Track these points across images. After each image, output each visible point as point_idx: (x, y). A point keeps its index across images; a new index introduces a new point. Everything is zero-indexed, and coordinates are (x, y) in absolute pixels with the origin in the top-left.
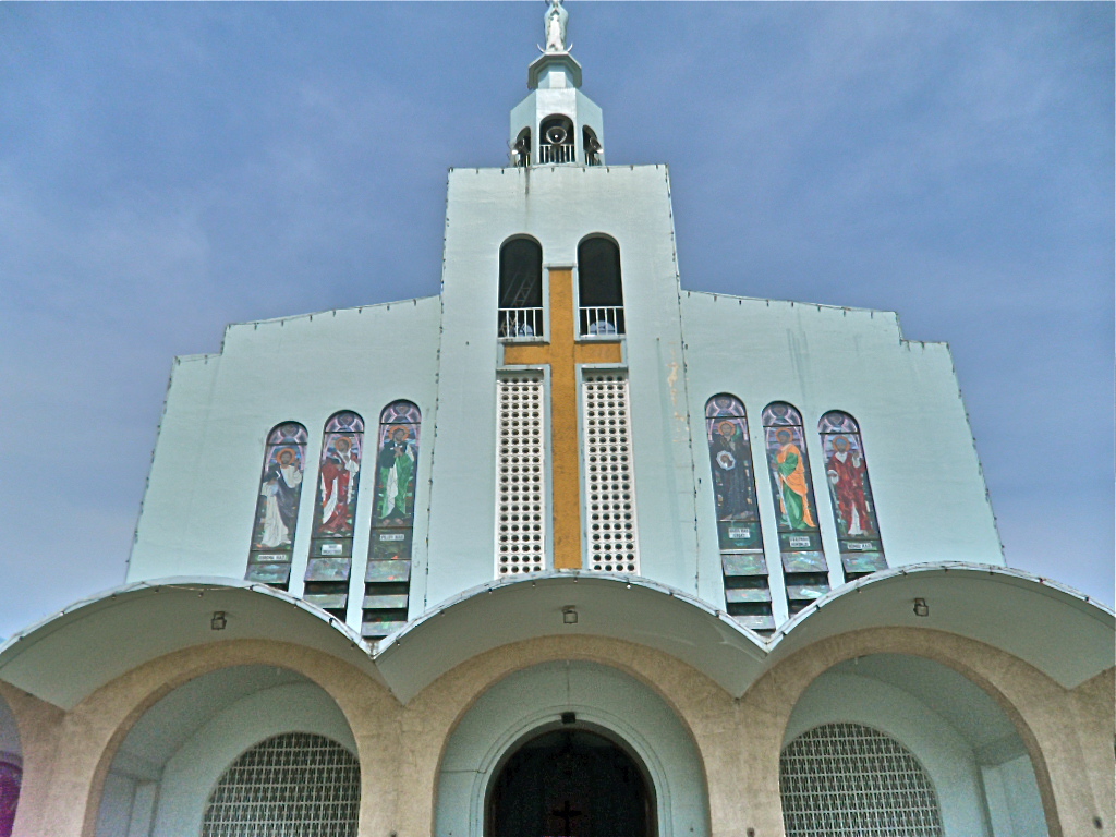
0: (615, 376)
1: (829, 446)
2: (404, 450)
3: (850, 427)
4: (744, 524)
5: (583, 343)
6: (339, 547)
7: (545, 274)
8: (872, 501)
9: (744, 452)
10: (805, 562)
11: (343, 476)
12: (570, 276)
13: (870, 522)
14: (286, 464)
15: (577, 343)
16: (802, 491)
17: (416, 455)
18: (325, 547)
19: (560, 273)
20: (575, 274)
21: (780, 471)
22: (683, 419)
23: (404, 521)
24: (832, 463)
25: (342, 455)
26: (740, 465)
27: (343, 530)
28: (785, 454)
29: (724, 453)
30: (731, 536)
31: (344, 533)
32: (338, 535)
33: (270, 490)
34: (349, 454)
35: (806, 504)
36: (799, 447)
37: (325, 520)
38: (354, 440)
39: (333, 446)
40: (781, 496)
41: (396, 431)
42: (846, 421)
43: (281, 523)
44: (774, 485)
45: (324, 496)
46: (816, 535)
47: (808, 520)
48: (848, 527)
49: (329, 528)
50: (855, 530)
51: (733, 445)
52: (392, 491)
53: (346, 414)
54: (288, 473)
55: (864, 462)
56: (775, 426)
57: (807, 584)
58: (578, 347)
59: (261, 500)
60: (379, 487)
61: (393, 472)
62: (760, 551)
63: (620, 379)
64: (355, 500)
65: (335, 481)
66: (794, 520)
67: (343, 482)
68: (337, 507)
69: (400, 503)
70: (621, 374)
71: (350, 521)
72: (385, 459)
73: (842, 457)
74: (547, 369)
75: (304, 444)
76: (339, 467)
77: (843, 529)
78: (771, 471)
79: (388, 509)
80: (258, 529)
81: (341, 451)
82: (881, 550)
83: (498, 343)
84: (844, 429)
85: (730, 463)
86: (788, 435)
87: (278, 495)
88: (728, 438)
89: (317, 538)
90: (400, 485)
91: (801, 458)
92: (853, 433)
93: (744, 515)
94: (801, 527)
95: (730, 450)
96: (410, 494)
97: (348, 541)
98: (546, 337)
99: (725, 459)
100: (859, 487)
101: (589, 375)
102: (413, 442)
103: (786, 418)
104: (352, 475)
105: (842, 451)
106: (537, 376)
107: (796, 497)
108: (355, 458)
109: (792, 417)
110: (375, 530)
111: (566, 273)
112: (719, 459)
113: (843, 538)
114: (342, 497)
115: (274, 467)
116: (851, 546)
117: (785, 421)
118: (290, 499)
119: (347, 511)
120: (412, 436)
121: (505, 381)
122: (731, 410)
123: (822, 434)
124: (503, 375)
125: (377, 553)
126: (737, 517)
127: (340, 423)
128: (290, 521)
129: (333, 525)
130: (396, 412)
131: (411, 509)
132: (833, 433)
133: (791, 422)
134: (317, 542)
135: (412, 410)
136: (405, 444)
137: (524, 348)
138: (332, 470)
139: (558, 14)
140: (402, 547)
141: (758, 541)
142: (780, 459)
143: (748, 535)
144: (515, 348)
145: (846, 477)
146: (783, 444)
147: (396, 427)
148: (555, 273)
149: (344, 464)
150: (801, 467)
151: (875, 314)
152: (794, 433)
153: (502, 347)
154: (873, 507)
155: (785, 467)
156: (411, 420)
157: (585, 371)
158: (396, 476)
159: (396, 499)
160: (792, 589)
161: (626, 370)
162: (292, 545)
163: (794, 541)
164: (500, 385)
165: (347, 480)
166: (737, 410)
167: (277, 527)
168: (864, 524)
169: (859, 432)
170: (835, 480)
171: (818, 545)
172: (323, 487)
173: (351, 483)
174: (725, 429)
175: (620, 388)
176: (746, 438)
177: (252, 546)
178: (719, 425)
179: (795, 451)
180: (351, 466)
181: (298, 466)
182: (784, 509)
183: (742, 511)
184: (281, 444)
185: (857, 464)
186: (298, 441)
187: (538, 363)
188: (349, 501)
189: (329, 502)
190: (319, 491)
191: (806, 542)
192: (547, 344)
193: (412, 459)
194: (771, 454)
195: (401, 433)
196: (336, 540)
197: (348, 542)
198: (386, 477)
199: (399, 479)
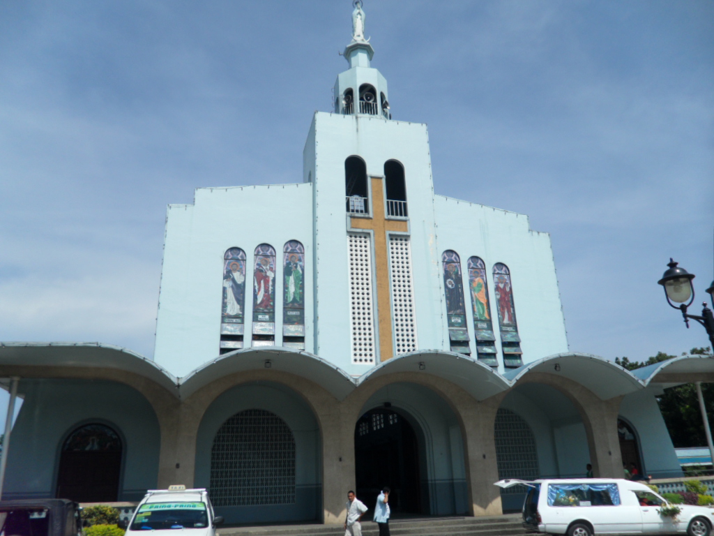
0: (404, 239)
1: (496, 280)
2: (296, 267)
3: (505, 271)
4: (458, 315)
5: (389, 220)
6: (267, 317)
7: (369, 180)
8: (513, 307)
9: (459, 280)
10: (485, 335)
11: (266, 279)
12: (381, 182)
13: (513, 318)
14: (235, 270)
15: (386, 220)
16: (484, 301)
17: (303, 270)
18: (260, 317)
19: (376, 180)
20: (384, 181)
21: (474, 291)
22: (436, 264)
23: (299, 305)
24: (497, 288)
25: (264, 267)
26: (457, 287)
27: (268, 308)
28: (476, 282)
29: (449, 280)
30: (453, 321)
31: (269, 310)
32: (266, 311)
33: (228, 284)
34: (268, 267)
35: (485, 307)
36: (483, 279)
37: (259, 301)
38: (270, 260)
39: (259, 262)
40: (475, 303)
41: (292, 257)
42: (504, 268)
43: (235, 303)
44: (472, 298)
45: (257, 289)
46: (489, 322)
47: (486, 316)
48: (503, 319)
49: (261, 307)
50: (506, 321)
51: (454, 276)
52: (292, 289)
53: (265, 246)
54: (236, 275)
55: (511, 289)
56: (473, 268)
57: (486, 346)
58: (386, 222)
59: (224, 289)
60: (286, 287)
61: (291, 279)
62: (465, 329)
63: (406, 240)
64: (274, 292)
65: (262, 282)
66: (480, 315)
67: (266, 282)
68: (264, 296)
69: (296, 296)
70: (406, 238)
71: (272, 303)
72: (288, 271)
73: (501, 286)
74: (372, 232)
75: (244, 260)
76: (264, 274)
77: (501, 320)
78: (471, 290)
79: (290, 299)
80: (224, 305)
81: (264, 265)
82: (516, 331)
83: (347, 216)
84: (503, 272)
85: (452, 286)
86: (478, 273)
87: (232, 287)
88: (452, 273)
89: (256, 311)
90: (296, 286)
91: (484, 285)
92: (507, 274)
93: (458, 311)
94: (483, 318)
95: (452, 279)
96: (301, 291)
97: (273, 314)
98: (371, 215)
99: (450, 282)
100: (508, 301)
101: (392, 237)
102: (301, 263)
103: (478, 264)
104: (271, 279)
105: (502, 283)
106: (367, 235)
107: (481, 304)
108: (271, 269)
109: (481, 265)
110: (285, 309)
111: (379, 180)
112: (447, 283)
113: (501, 325)
114: (266, 291)
115: (229, 272)
116: (504, 328)
117: (477, 266)
118: (239, 290)
119: (270, 298)
120: (300, 260)
121: (351, 236)
122: (453, 258)
123: (494, 274)
124: (351, 234)
125: (288, 320)
126: (455, 312)
127: (262, 251)
128: (241, 301)
129: (263, 305)
130: (291, 246)
131: (302, 298)
132: (498, 274)
133: (480, 267)
134: (256, 314)
135: (299, 246)
136: (297, 264)
137: (360, 220)
138: (260, 275)
139: (361, 15)
140: (299, 318)
141: (464, 324)
142: (474, 285)
143: (460, 321)
144: (356, 219)
145: (503, 295)
146: (476, 277)
147: (291, 255)
148: (374, 180)
149: (266, 272)
150: (484, 289)
151: (519, 215)
152: (481, 272)
153: (349, 218)
154: (514, 311)
155: (477, 288)
156: (299, 252)
157: (390, 235)
158: (293, 281)
159: (294, 293)
160: (479, 348)
161: (409, 236)
162: (243, 314)
163: (480, 325)
164: (348, 239)
165: (268, 281)
166: (456, 259)
167: (233, 304)
168: (510, 319)
169: (509, 274)
170: (498, 297)
171: (490, 328)
172: (256, 284)
173: (271, 283)
174: (451, 267)
175: (406, 245)
176: (459, 273)
177: (223, 314)
178: (448, 266)
179: (481, 281)
180: (270, 274)
181: (242, 272)
182: (476, 310)
183: (458, 309)
184: (231, 259)
185: (508, 290)
186: (240, 258)
187: (367, 229)
188: (270, 292)
189: (260, 293)
190: (254, 287)
191: (485, 325)
192: (371, 218)
193: (301, 272)
194: (471, 281)
195: (294, 258)
196: (265, 313)
197: (271, 314)
198: (288, 281)
199: (295, 282)
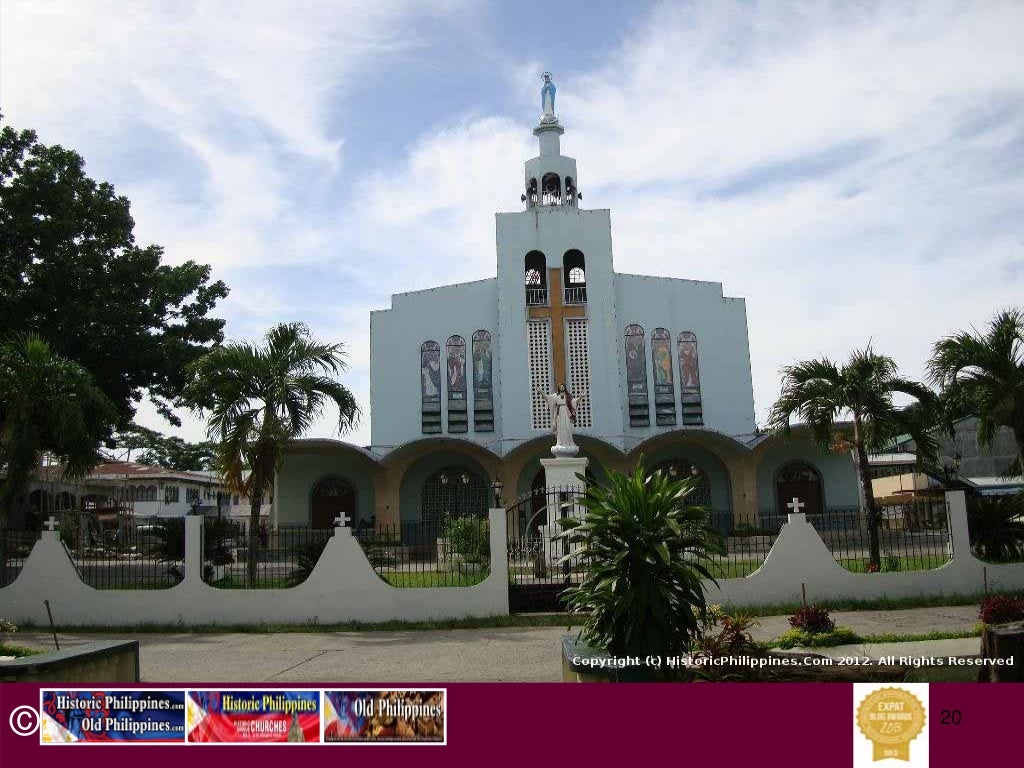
0: (582, 322)
1: (681, 347)
2: (484, 353)
4: (639, 382)
5: (566, 307)
7: (547, 272)
8: (698, 371)
9: (642, 351)
10: (665, 398)
11: (458, 365)
12: (560, 272)
13: (697, 380)
14: (431, 360)
16: (667, 368)
17: (490, 355)
18: (454, 396)
19: (555, 271)
20: (563, 272)
21: (658, 359)
23: (488, 384)
24: (682, 356)
25: (456, 355)
26: (639, 357)
27: (461, 388)
28: (660, 352)
29: (632, 351)
30: (634, 387)
31: (461, 390)
32: (459, 390)
33: (426, 372)
34: (459, 355)
35: (668, 374)
36: (667, 348)
37: (453, 384)
38: (461, 348)
39: (451, 352)
40: (657, 370)
41: (480, 344)
42: (691, 336)
43: (433, 386)
44: (654, 365)
45: (451, 373)
47: (669, 380)
48: (686, 382)
49: (455, 387)
50: (689, 384)
51: (637, 348)
52: (481, 371)
53: (456, 337)
54: (433, 364)
55: (697, 355)
57: (666, 407)
58: (565, 309)
59: (423, 376)
60: (475, 369)
61: (481, 364)
62: (645, 394)
64: (465, 373)
65: (455, 367)
66: (662, 380)
67: (459, 367)
68: (457, 378)
69: (485, 377)
70: (586, 321)
71: (464, 384)
72: (476, 358)
73: (687, 353)
74: (550, 320)
75: (438, 351)
76: (456, 361)
77: (684, 384)
78: (654, 359)
79: (480, 378)
80: (424, 389)
81: (456, 353)
85: (635, 356)
86: (663, 343)
87: (430, 374)
88: (635, 345)
89: (450, 392)
90: (485, 369)
91: (668, 354)
93: (640, 379)
94: (665, 384)
95: (635, 350)
96: (490, 373)
97: (465, 393)
98: (549, 304)
99: (632, 354)
100: (693, 366)
102: (488, 349)
103: (663, 335)
104: (462, 364)
105: (687, 350)
106: (546, 322)
107: (665, 372)
108: (462, 356)
109: (666, 335)
112: (630, 354)
114: (459, 374)
115: (426, 362)
118: (435, 375)
119: (462, 379)
120: (488, 347)
122: (637, 332)
124: (530, 323)
125: (478, 397)
126: (636, 379)
127: (454, 341)
128: (438, 386)
129: (457, 386)
130: (479, 335)
131: (491, 380)
135: (486, 334)
136: (485, 350)
137: (539, 310)
138: (453, 362)
140: (488, 395)
141: (645, 389)
142: (658, 354)
143: (641, 387)
144: (535, 310)
145: (688, 362)
146: (660, 347)
147: (480, 342)
148: (552, 271)
149: (457, 359)
150: (667, 357)
152: (666, 342)
153: (528, 309)
154: (698, 374)
155: (660, 357)
157: (568, 320)
159: (483, 375)
160: (659, 410)
161: (588, 319)
163: (662, 389)
164: (528, 327)
166: (640, 332)
167: (431, 387)
168: (693, 381)
170: (683, 364)
171: (671, 391)
172: (450, 370)
173: (462, 367)
174: (634, 340)
175: (585, 327)
176: (643, 345)
178: (631, 339)
179: (665, 350)
180: (462, 361)
181: (437, 361)
182: (658, 376)
183: (639, 377)
184: (427, 351)
185: (694, 355)
186: (435, 350)
188: (462, 376)
189: (453, 376)
190: (448, 371)
192: (549, 308)
193: (489, 357)
194: (654, 352)
195: (482, 345)
198: (478, 365)
199: (484, 366)
